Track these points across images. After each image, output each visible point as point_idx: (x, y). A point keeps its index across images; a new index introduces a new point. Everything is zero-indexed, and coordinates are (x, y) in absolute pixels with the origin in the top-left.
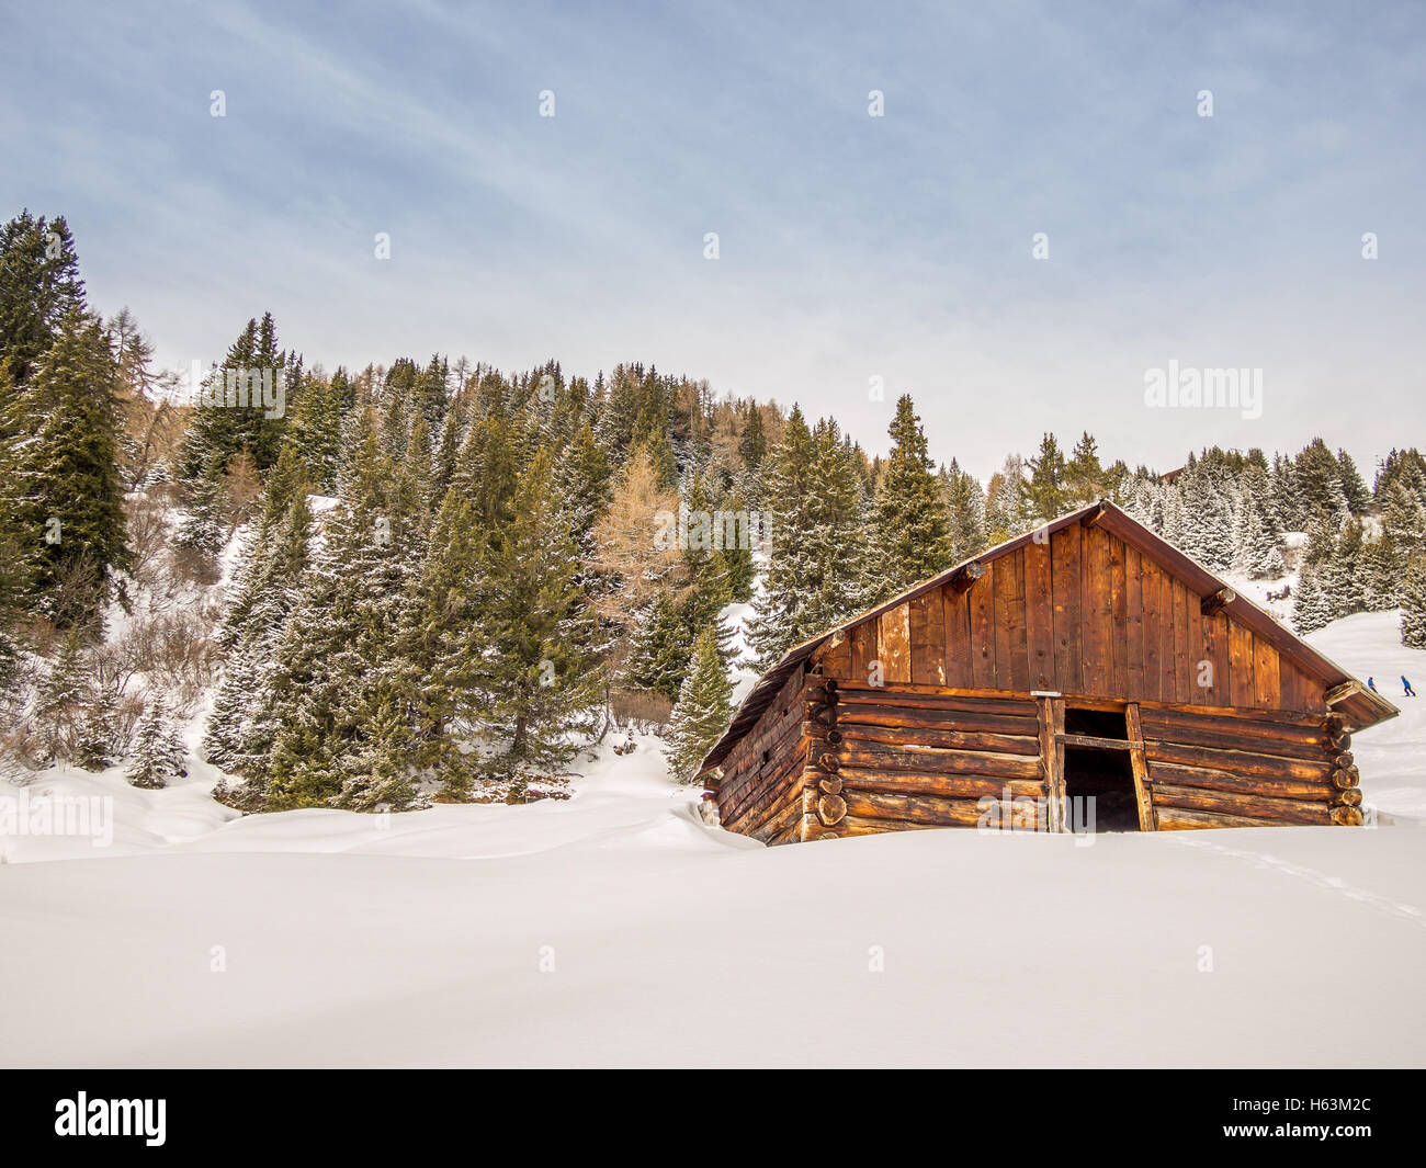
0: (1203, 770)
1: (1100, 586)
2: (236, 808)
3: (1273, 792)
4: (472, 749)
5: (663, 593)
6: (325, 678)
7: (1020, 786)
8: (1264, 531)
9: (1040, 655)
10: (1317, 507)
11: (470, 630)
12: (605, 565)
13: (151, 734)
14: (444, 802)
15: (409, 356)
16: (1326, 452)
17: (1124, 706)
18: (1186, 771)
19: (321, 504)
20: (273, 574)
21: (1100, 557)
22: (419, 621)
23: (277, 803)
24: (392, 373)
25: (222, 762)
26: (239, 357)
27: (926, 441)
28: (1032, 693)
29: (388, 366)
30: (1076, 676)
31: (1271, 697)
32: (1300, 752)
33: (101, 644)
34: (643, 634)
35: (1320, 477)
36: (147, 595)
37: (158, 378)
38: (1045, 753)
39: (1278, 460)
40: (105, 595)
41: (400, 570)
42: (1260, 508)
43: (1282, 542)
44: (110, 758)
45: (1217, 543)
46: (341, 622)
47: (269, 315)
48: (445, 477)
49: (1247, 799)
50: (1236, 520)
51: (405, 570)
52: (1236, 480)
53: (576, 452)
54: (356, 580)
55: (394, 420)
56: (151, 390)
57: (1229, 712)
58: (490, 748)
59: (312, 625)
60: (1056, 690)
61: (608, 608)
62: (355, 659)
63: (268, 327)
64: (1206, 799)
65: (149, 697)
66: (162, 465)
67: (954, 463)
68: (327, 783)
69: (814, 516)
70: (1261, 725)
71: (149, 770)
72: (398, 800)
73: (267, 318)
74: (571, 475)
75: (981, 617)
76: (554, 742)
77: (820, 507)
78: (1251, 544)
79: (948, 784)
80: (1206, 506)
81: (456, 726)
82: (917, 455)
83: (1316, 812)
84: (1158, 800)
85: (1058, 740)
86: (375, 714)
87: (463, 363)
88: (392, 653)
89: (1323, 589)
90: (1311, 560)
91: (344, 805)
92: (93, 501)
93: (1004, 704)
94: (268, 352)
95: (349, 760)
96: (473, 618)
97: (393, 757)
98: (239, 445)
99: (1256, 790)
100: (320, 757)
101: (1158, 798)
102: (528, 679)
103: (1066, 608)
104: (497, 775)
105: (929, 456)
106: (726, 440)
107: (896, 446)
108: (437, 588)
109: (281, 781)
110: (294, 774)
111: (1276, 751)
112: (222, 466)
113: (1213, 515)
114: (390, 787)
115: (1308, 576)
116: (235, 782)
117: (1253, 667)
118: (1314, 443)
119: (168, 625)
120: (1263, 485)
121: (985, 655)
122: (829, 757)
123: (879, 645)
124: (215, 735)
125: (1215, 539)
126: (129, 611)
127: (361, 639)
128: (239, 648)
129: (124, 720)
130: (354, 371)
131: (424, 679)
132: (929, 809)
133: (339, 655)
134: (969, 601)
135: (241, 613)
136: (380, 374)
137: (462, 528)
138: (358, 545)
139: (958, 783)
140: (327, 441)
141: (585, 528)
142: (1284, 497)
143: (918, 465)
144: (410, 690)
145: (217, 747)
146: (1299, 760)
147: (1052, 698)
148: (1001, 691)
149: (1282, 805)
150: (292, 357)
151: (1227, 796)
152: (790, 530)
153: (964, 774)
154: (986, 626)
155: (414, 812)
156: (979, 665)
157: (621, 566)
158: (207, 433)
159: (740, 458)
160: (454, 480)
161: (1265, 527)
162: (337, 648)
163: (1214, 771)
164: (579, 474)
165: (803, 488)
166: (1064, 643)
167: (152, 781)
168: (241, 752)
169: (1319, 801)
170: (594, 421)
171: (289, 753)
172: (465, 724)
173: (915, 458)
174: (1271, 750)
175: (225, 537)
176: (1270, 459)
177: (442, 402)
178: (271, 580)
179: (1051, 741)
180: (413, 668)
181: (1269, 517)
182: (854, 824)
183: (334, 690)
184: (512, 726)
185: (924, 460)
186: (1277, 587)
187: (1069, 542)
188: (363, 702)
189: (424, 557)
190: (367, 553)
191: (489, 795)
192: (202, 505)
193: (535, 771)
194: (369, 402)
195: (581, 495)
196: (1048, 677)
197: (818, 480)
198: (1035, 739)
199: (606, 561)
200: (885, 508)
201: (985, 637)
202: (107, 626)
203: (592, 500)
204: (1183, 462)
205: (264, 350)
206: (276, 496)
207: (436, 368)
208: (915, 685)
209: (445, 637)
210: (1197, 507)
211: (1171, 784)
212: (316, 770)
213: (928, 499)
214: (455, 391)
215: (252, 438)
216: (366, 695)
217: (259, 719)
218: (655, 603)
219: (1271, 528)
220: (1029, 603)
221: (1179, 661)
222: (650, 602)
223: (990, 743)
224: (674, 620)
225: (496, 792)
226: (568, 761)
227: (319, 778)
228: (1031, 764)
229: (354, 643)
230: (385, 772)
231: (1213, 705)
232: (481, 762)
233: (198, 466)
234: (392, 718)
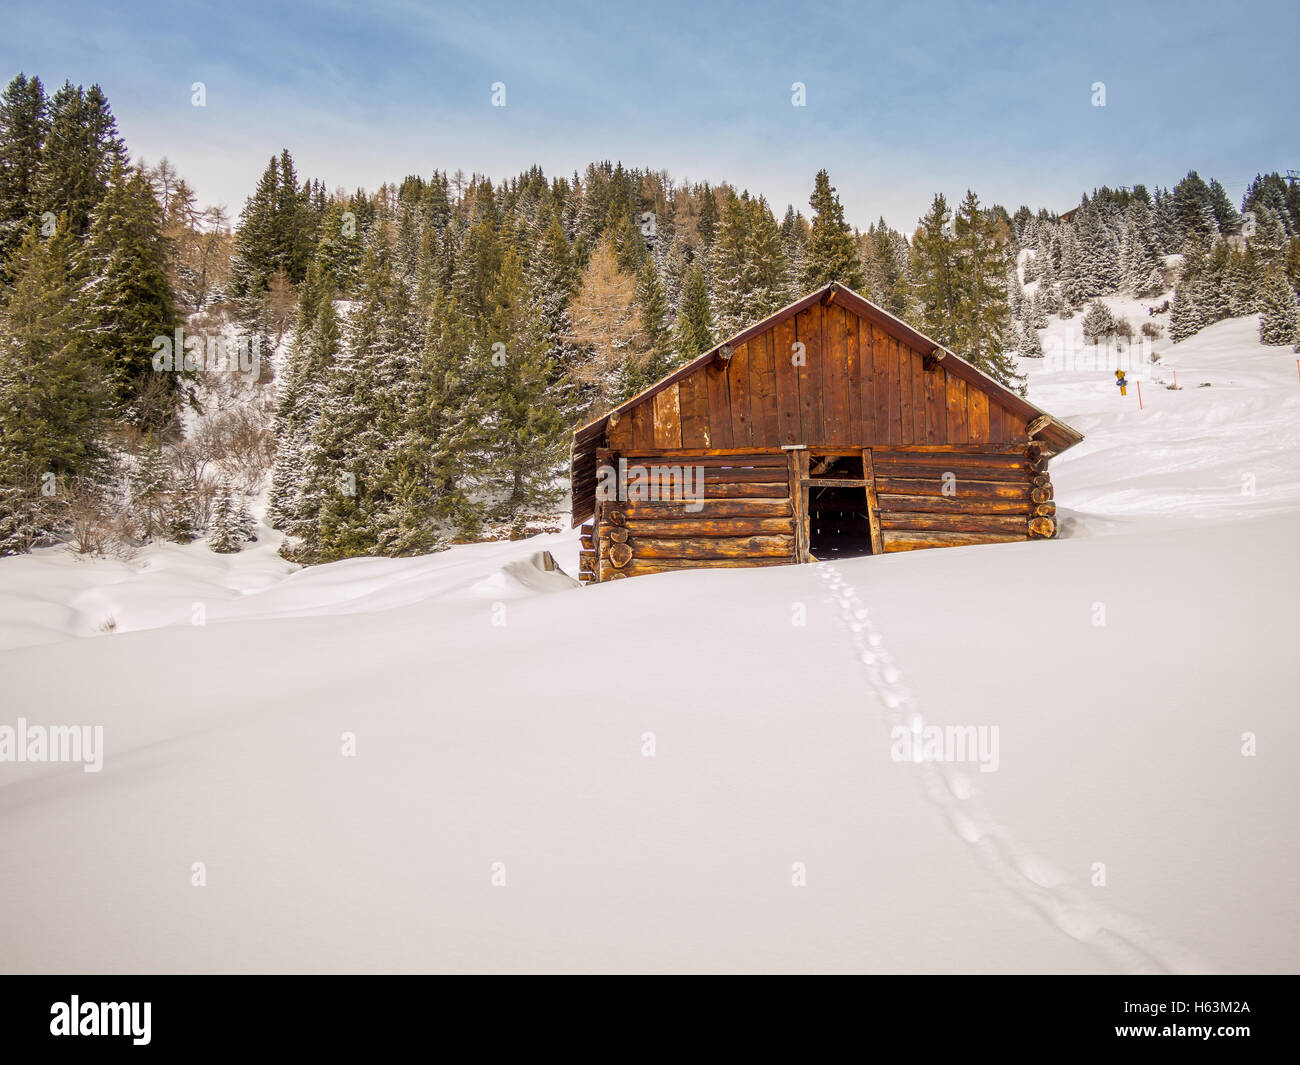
0: (922, 497)
1: (838, 355)
2: (298, 562)
3: (981, 511)
4: (479, 500)
5: (629, 358)
6: (355, 454)
7: (772, 523)
8: (1147, 256)
9: (789, 415)
10: (1191, 232)
11: (466, 403)
12: (579, 339)
13: (224, 510)
14: (460, 543)
15: (416, 173)
16: (1200, 182)
17: (861, 451)
18: (909, 500)
19: (344, 308)
20: (310, 371)
21: (837, 330)
22: (424, 401)
23: (329, 556)
24: (403, 188)
25: (284, 527)
26: (266, 190)
27: (841, 209)
28: (783, 448)
29: (399, 183)
30: (818, 431)
31: (981, 433)
32: (1005, 476)
33: (181, 441)
34: (615, 393)
35: (1194, 205)
36: (215, 398)
37: (204, 214)
38: (794, 495)
39: (1158, 194)
40: (178, 401)
41: (404, 360)
42: (1143, 237)
43: (1162, 264)
44: (195, 532)
45: (1106, 270)
46: (362, 408)
47: (286, 151)
48: (448, 276)
49: (960, 518)
50: (1123, 249)
51: (408, 360)
52: (1123, 214)
53: (548, 246)
54: (370, 372)
55: (407, 229)
56: (200, 226)
57: (947, 448)
58: (494, 498)
59: (339, 411)
60: (802, 443)
61: (584, 374)
62: (376, 437)
63: (287, 162)
64: (925, 521)
65: (220, 481)
66: (217, 288)
67: (882, 221)
68: (366, 537)
69: (753, 281)
70: (973, 457)
71: (226, 539)
72: (421, 545)
73: (286, 154)
74: (546, 266)
75: (738, 389)
76: (546, 487)
77: (756, 273)
78: (1135, 269)
79: (714, 527)
80: (1097, 239)
81: (465, 482)
82: (835, 221)
83: (1016, 523)
84: (885, 525)
85: (803, 484)
86: (397, 479)
87: (460, 175)
88: (406, 427)
89: (1195, 302)
90: (1185, 278)
91: (381, 553)
92: (157, 325)
93: (760, 458)
94: (290, 183)
95: (381, 518)
96: (469, 394)
97: (415, 512)
98: (276, 265)
99: (968, 510)
100: (358, 517)
101: (885, 524)
102: (519, 439)
103: (809, 376)
104: (503, 518)
105: (845, 221)
106: (686, 220)
107: (817, 215)
108: (436, 373)
109: (330, 539)
110: (339, 532)
111: (985, 477)
112: (264, 284)
113: (1103, 246)
114: (415, 536)
115: (1181, 291)
116: (296, 542)
117: (966, 410)
118: (1189, 175)
119: (233, 420)
120: (1145, 217)
121: (743, 420)
122: (617, 514)
123: (655, 419)
124: (276, 506)
125: (1105, 267)
126: (200, 413)
127: (379, 420)
128: (286, 435)
129: (202, 499)
130: (371, 191)
131: (433, 447)
132: (699, 548)
133: (363, 434)
134: (728, 376)
135: (289, 404)
136: (393, 191)
137: (452, 320)
138: (369, 342)
139: (721, 525)
140: (351, 254)
141: (561, 310)
142: (1163, 225)
143: (836, 230)
144: (422, 457)
145: (279, 516)
146: (1004, 483)
147: (798, 450)
148: (757, 448)
149: (987, 520)
150: (316, 184)
151: (942, 517)
152: (733, 295)
153: (728, 517)
154: (743, 396)
155: (437, 554)
156: (738, 427)
157: (593, 338)
158: (249, 257)
159: (698, 234)
160: (455, 278)
161: (1147, 252)
162: (361, 428)
163: (932, 498)
164: (552, 265)
165: (741, 258)
166: (808, 404)
167: (229, 547)
168: (297, 518)
169: (1021, 514)
170: (573, 214)
171: (333, 516)
172: (472, 480)
173: (833, 224)
174: (981, 477)
175: (274, 343)
176: (1151, 192)
177: (446, 211)
178: (309, 377)
179: (797, 485)
180: (422, 439)
181: (1151, 244)
182: (640, 565)
183: (362, 463)
184: (510, 477)
185: (841, 225)
186: (1158, 303)
187: (811, 320)
188: (386, 470)
189: (422, 348)
190: (375, 349)
191: (496, 535)
192: (253, 319)
193: (532, 512)
194: (386, 217)
195: (556, 282)
196: (795, 433)
197: (753, 250)
198: (786, 484)
199: (580, 336)
200: (810, 269)
201: (743, 406)
202: (184, 426)
203: (566, 285)
204: (1077, 203)
205: (286, 182)
206: (308, 306)
207: (438, 182)
208: (686, 449)
209: (446, 412)
210: (1089, 240)
211: (897, 511)
212: (356, 528)
213: (845, 258)
214: (456, 200)
215: (286, 258)
216: (388, 464)
217: (307, 491)
218: (624, 366)
219: (1152, 253)
220: (778, 374)
221: (904, 410)
222: (619, 366)
223: (748, 491)
224: (640, 379)
225: (501, 532)
226: (557, 502)
227: (359, 533)
228: (781, 505)
229: (373, 423)
230: (409, 524)
231: (933, 444)
232: (488, 509)
233: (246, 286)
234: (411, 481)
